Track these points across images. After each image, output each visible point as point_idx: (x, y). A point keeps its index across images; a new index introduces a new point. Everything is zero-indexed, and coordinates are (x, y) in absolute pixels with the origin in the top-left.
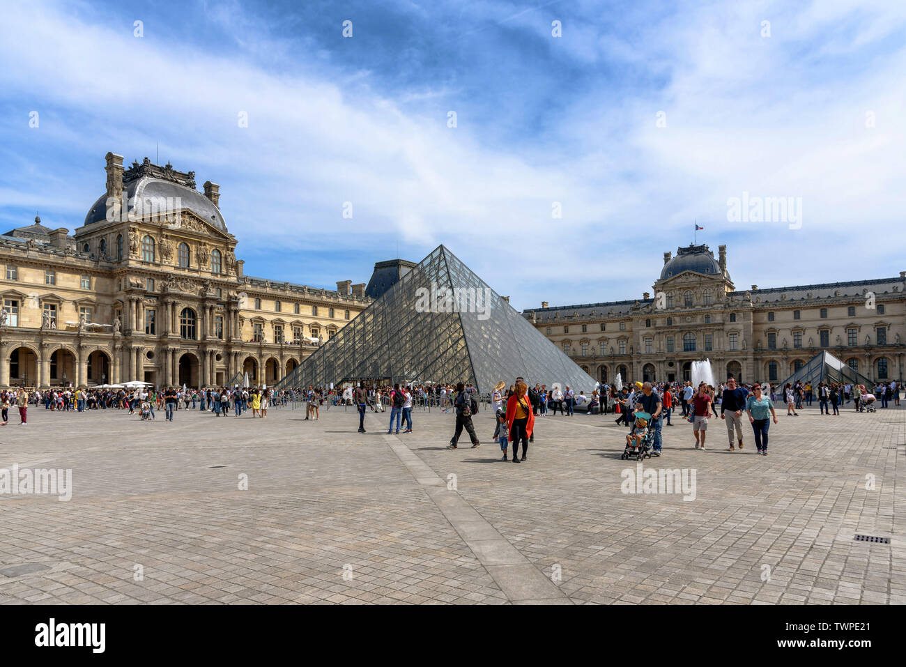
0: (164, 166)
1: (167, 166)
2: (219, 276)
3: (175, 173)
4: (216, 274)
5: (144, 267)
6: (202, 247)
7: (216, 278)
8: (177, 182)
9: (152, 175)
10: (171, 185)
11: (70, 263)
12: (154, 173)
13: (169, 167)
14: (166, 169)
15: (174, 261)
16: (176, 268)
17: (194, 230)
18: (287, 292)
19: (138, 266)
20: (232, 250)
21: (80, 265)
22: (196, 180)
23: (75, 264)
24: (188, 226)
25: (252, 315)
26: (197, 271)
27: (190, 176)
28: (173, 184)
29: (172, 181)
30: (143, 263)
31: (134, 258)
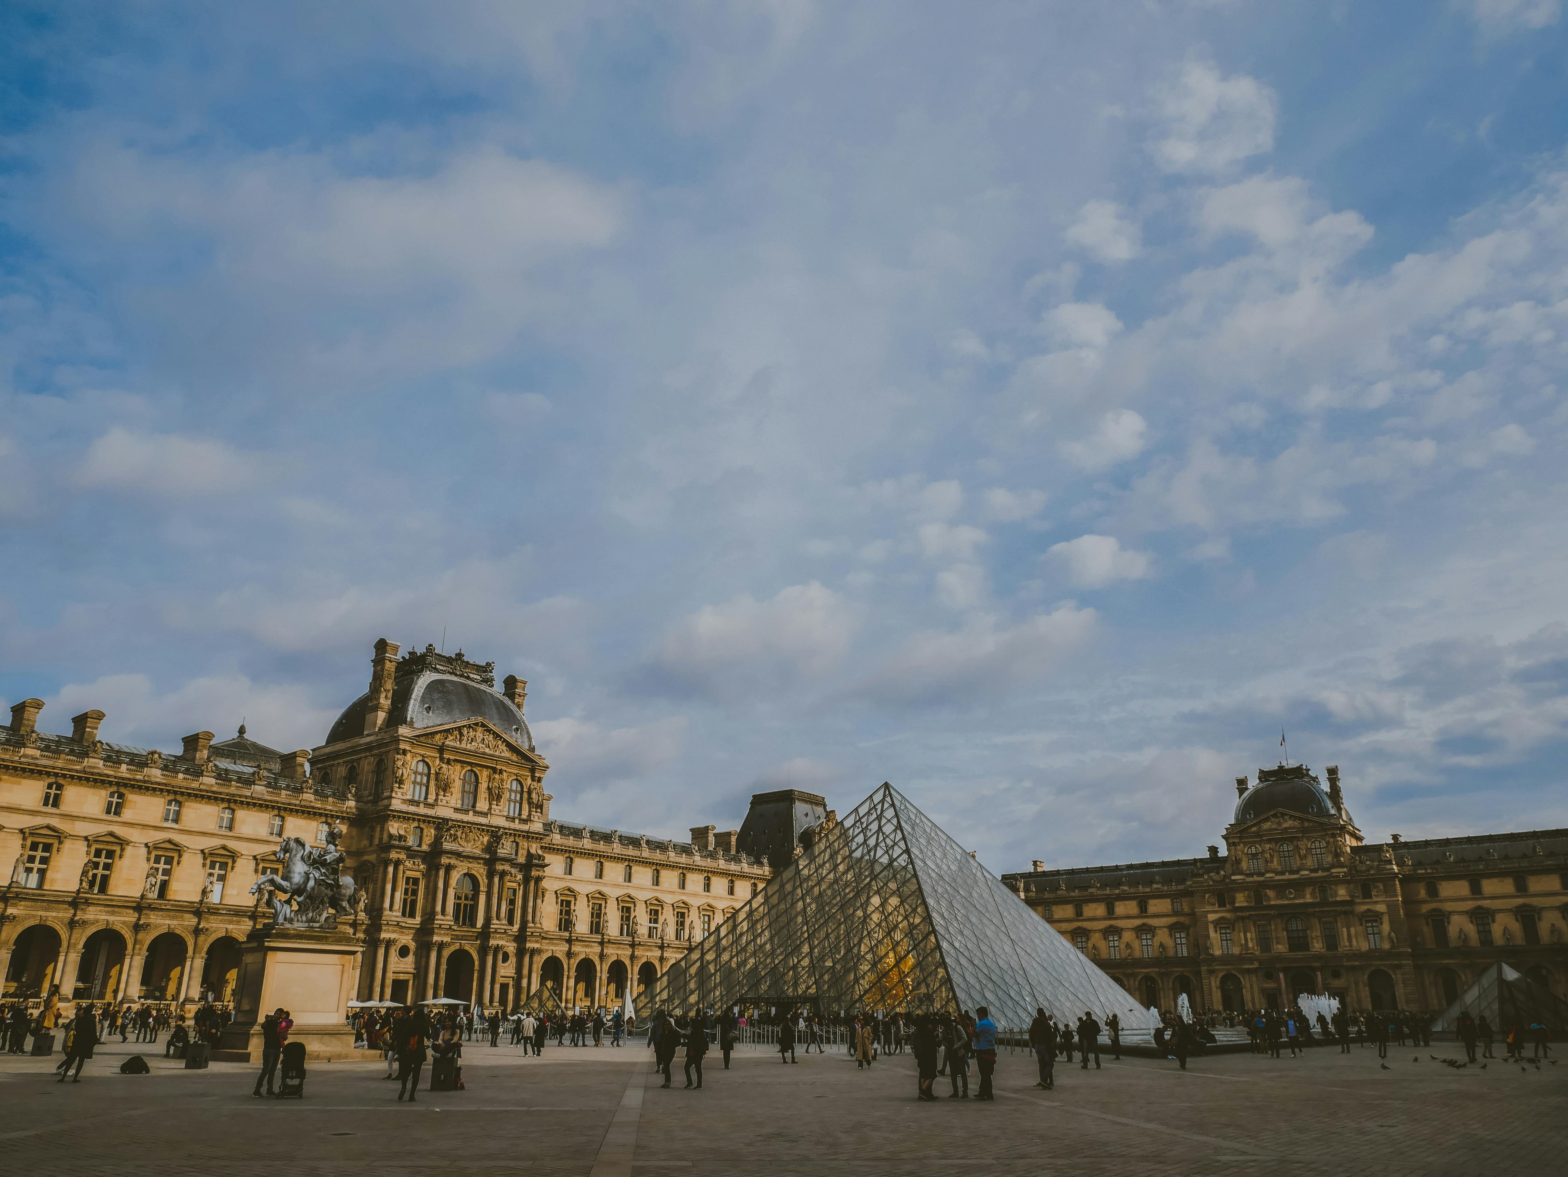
0: (453, 656)
1: (456, 655)
2: (517, 821)
3: (467, 664)
4: (513, 819)
5: (412, 809)
6: (497, 776)
7: (512, 825)
8: (468, 678)
9: (437, 670)
10: (464, 685)
11: (307, 804)
12: (438, 666)
13: (459, 656)
14: (456, 660)
15: (454, 798)
16: (456, 810)
17: (487, 750)
18: (615, 846)
19: (404, 808)
20: (539, 780)
21: (319, 806)
22: (494, 674)
23: (312, 804)
24: (481, 745)
25: (558, 886)
26: (485, 815)
27: (485, 669)
28: (462, 680)
29: (462, 676)
30: (412, 802)
31: (399, 794)
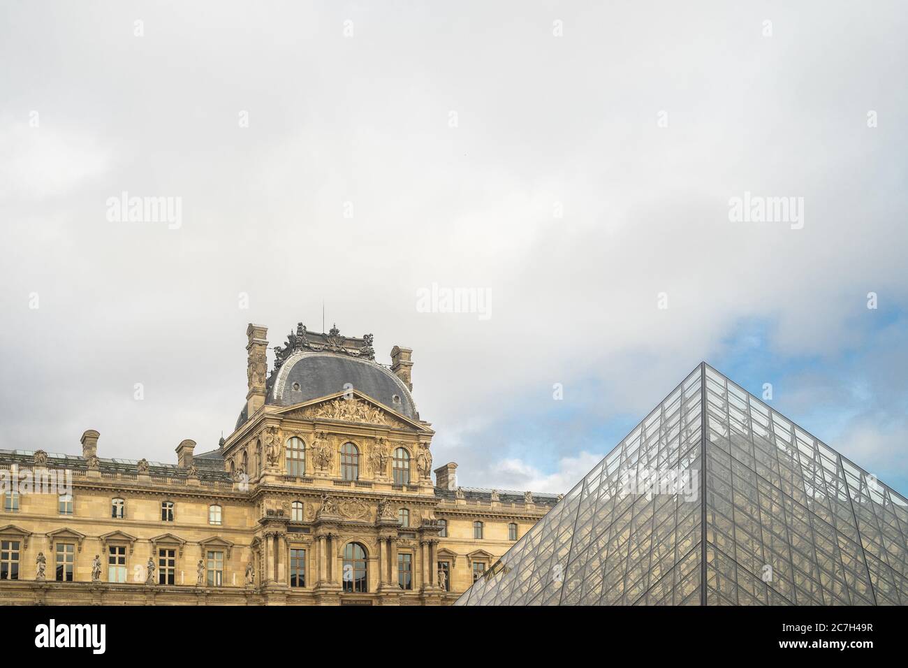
0: (328, 332)
1: (331, 331)
2: (405, 489)
3: (344, 340)
4: (400, 487)
5: (288, 484)
6: (377, 446)
7: (399, 493)
8: (346, 353)
9: (309, 348)
10: (337, 359)
11: (193, 489)
12: (311, 345)
13: (334, 332)
14: (330, 336)
15: (336, 472)
16: (336, 482)
17: (363, 421)
18: (528, 507)
19: (279, 483)
20: (426, 445)
21: (206, 490)
22: (375, 346)
23: (198, 489)
24: (355, 416)
25: (468, 550)
26: (369, 484)
27: (367, 341)
28: (339, 356)
29: (340, 352)
30: (287, 478)
31: (273, 472)
